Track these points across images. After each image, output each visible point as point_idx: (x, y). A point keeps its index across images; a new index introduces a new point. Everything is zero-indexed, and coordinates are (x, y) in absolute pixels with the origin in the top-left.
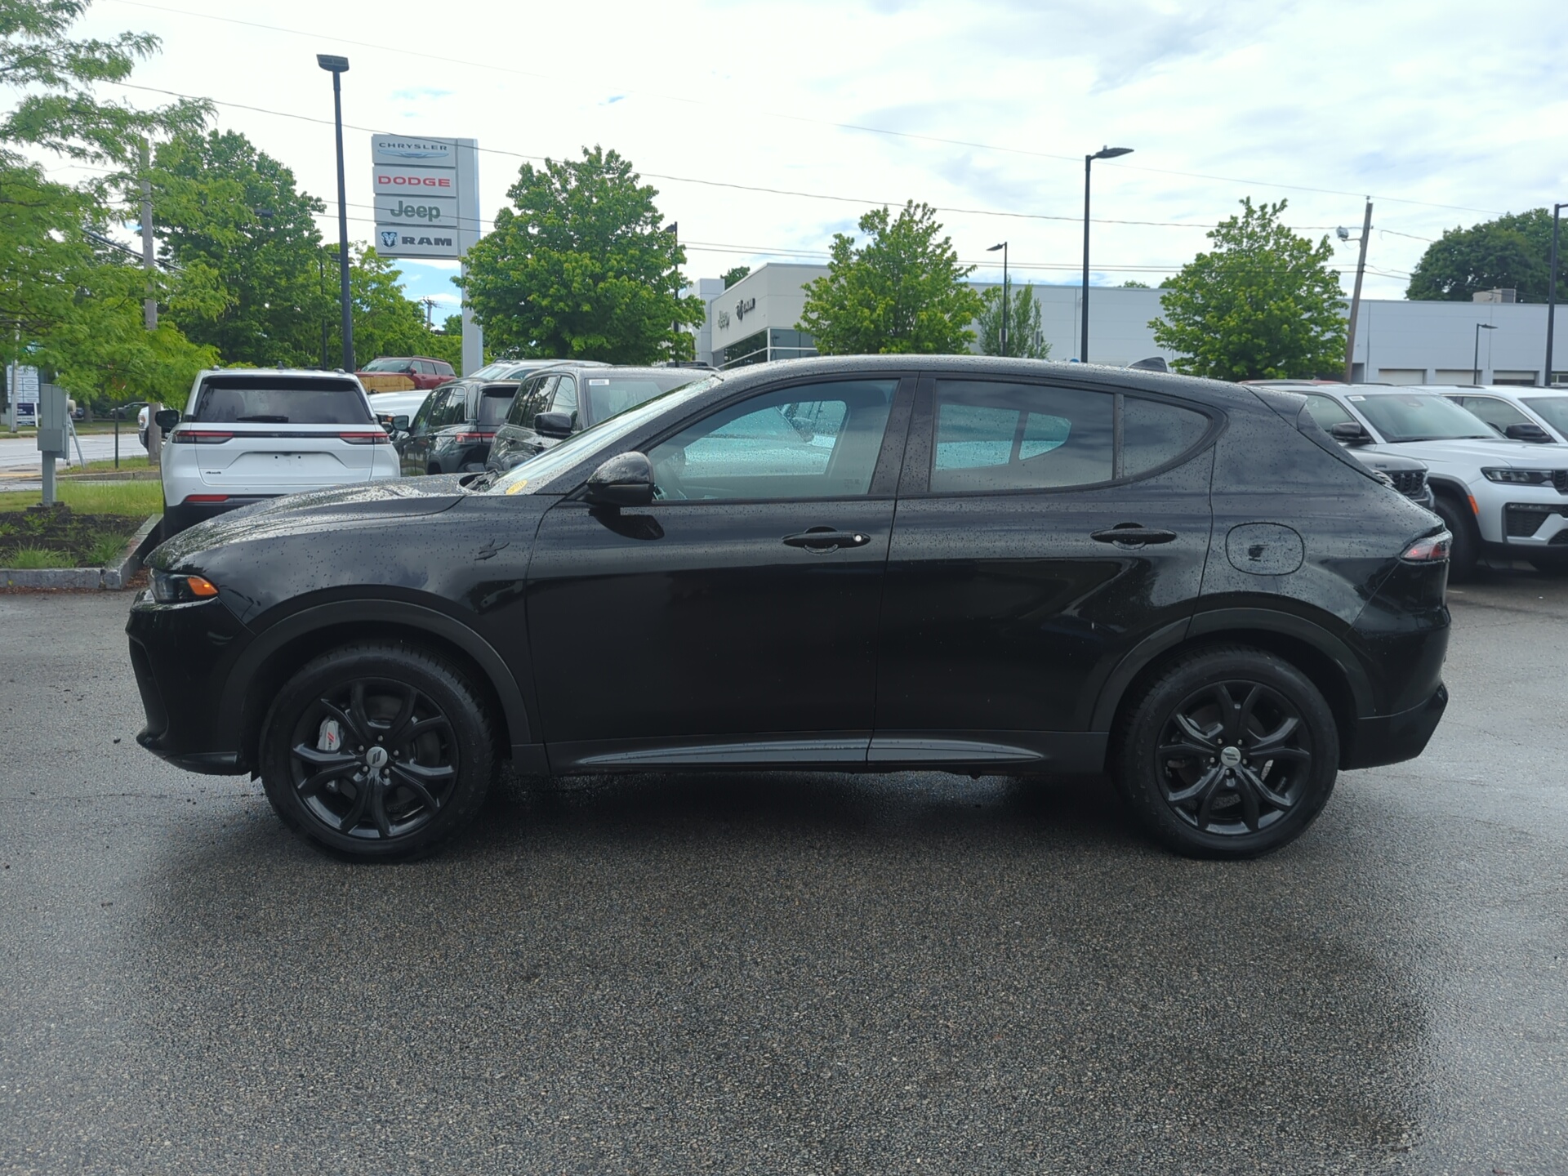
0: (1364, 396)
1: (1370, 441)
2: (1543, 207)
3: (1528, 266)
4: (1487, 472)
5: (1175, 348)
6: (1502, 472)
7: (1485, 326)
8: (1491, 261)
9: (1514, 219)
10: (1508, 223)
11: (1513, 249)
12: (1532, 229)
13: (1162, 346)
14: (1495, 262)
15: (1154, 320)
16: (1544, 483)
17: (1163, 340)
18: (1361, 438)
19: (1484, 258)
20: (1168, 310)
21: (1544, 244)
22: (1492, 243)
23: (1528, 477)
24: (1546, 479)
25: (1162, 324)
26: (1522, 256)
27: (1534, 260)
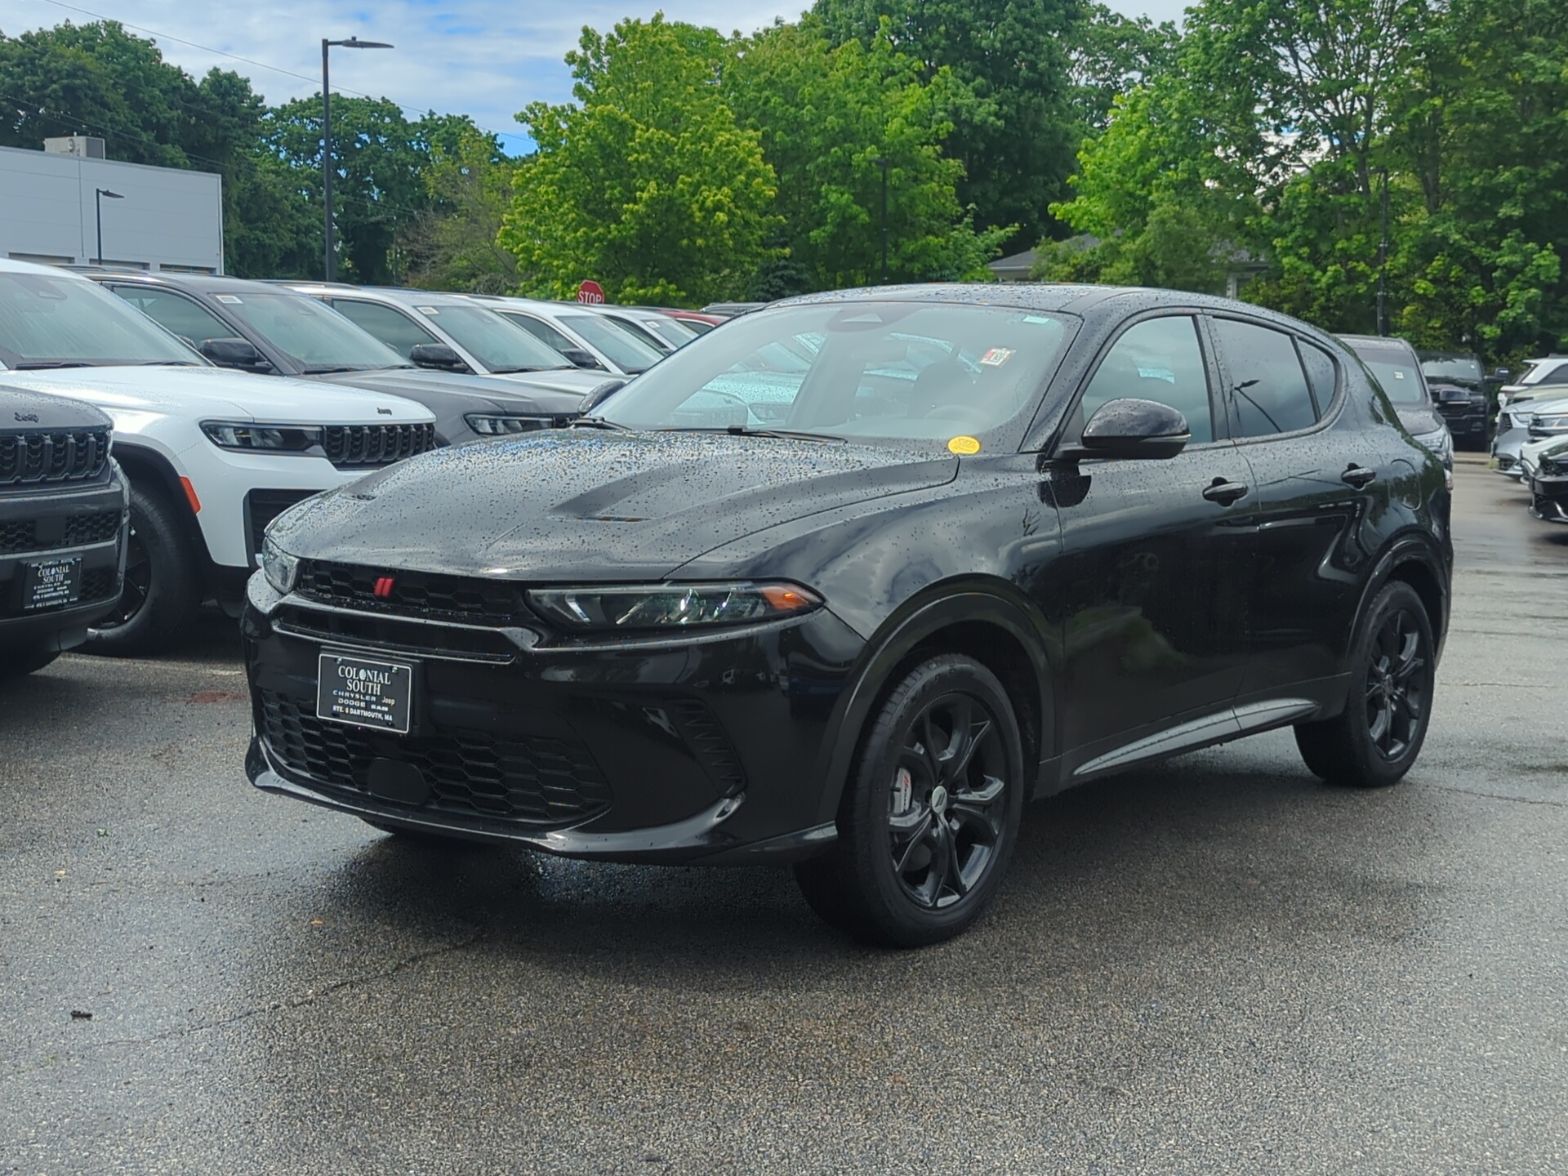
2: (115, 19)
3: (105, 105)
4: (212, 430)
6: (236, 429)
7: (107, 194)
8: (55, 91)
9: (76, 32)
10: (67, 35)
11: (84, 77)
12: (104, 50)
14: (61, 94)
16: (308, 451)
19: (44, 86)
21: (122, 75)
22: (53, 65)
23: (281, 440)
24: (312, 444)
26: (96, 89)
27: (112, 97)
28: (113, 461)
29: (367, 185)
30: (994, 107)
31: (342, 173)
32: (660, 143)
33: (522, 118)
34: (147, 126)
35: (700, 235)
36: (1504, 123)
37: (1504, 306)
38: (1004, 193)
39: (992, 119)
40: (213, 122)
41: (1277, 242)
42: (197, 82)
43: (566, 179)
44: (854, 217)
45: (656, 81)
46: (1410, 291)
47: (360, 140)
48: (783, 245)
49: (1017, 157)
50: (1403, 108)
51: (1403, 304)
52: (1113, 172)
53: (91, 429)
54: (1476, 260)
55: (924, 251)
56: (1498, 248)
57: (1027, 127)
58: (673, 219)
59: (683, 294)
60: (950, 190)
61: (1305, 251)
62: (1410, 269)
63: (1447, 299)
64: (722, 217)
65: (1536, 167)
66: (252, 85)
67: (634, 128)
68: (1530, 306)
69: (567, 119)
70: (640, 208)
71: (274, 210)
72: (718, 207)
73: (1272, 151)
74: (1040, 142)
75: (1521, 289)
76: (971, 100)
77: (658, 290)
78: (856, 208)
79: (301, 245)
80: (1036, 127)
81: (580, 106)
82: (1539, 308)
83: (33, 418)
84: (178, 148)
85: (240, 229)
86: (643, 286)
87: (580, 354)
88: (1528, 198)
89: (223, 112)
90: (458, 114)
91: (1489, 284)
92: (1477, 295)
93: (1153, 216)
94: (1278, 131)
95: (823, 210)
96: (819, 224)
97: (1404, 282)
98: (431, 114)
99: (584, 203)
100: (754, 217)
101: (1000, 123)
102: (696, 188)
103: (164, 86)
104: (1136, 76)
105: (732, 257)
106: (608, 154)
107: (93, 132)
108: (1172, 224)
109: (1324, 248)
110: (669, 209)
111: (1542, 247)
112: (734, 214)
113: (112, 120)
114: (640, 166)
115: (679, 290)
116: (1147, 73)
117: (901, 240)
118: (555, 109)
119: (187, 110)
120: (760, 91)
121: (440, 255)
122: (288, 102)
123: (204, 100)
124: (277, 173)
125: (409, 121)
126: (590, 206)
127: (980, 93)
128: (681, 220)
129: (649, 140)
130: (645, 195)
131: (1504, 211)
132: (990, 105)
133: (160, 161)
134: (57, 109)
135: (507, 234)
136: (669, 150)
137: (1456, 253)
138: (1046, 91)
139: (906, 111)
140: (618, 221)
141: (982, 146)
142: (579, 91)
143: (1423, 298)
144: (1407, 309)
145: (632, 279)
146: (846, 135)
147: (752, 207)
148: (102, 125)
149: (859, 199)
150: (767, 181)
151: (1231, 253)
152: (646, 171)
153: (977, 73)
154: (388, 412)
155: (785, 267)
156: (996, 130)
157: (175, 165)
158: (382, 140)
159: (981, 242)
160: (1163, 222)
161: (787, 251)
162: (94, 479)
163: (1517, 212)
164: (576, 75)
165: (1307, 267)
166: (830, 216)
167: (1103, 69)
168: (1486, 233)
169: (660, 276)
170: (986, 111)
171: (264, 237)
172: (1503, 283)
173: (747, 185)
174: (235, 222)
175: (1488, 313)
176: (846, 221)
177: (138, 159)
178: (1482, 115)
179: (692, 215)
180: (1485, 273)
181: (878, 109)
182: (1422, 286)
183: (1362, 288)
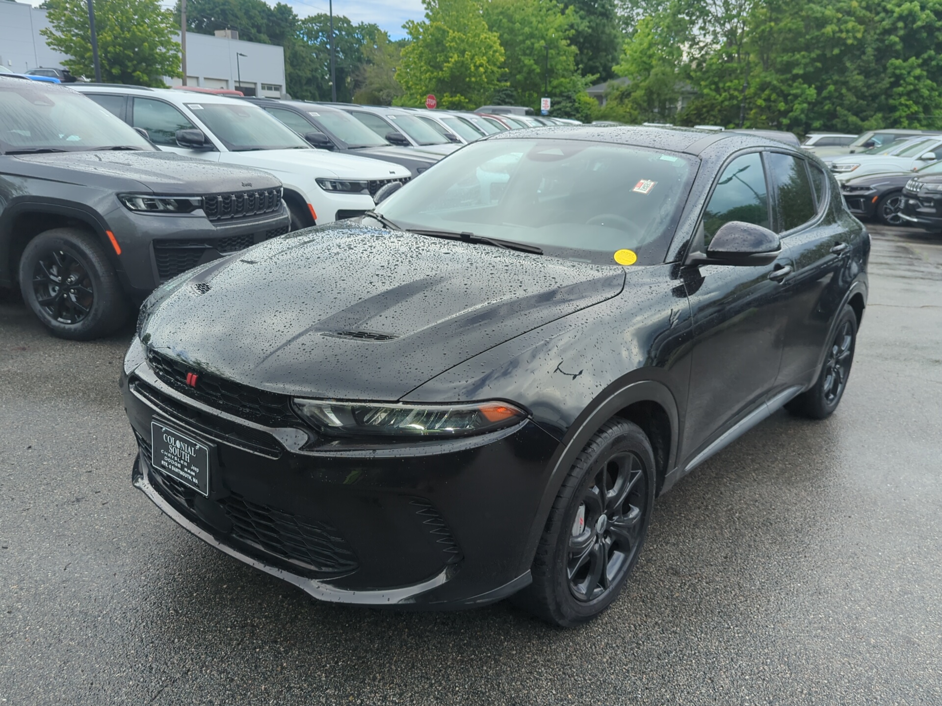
0: (201, 104)
1: (213, 149)
3: (237, 17)
4: (320, 181)
5: (64, 52)
6: (331, 182)
7: (241, 55)
8: (217, 11)
13: (54, 49)
14: (220, 12)
15: (44, 29)
16: (362, 192)
17: (55, 45)
18: (204, 145)
19: (213, 9)
20: (53, 23)
23: (350, 187)
24: (363, 189)
25: (51, 32)
26: (233, 11)
27: (240, 14)
28: (283, 201)
29: (338, 52)
30: (588, 24)
31: (328, 46)
32: (459, 38)
33: (404, 27)
34: (253, 26)
35: (474, 76)
36: (799, 34)
37: (792, 111)
38: (589, 60)
39: (586, 29)
40: (279, 25)
41: (703, 83)
42: (272, 8)
43: (422, 53)
44: (534, 70)
45: (457, 12)
46: (754, 104)
47: (335, 33)
48: (506, 81)
49: (595, 45)
50: (757, 27)
51: (751, 109)
52: (638, 53)
53: (274, 188)
54: (782, 91)
55: (560, 85)
56: (790, 86)
57: (600, 32)
58: (463, 69)
59: (467, 100)
60: (572, 59)
61: (713, 87)
62: (755, 94)
63: (769, 108)
64: (482, 69)
65: (810, 52)
66: (293, 10)
67: (448, 32)
68: (802, 111)
69: (422, 27)
70: (450, 65)
71: (303, 62)
72: (481, 65)
73: (702, 44)
74: (604, 38)
75: (799, 104)
76: (579, 20)
77: (457, 98)
78: (535, 67)
79: (314, 77)
80: (603, 32)
81: (427, 22)
82: (806, 112)
83: (250, 185)
84: (266, 36)
85: (291, 70)
86: (451, 97)
87: (450, 135)
88: (806, 65)
89: (282, 20)
90: (372, 23)
91: (786, 102)
92: (782, 106)
93: (653, 71)
94: (705, 35)
95: (522, 67)
96: (520, 72)
97: (752, 100)
98: (362, 23)
99: (428, 63)
100: (495, 69)
101: (590, 31)
102: (472, 58)
103: (259, 9)
104: (641, 11)
105: (486, 86)
106: (439, 42)
107: (232, 28)
108: (660, 75)
109: (721, 85)
110: (462, 65)
111: (810, 86)
112: (488, 68)
113: (240, 24)
114: (451, 47)
115: (465, 98)
116: (645, 9)
117: (552, 79)
118: (418, 23)
119: (269, 19)
120: (498, 16)
121: (367, 82)
122: (307, 17)
123: (275, 16)
124: (304, 47)
125: (354, 26)
126: (432, 64)
127: (582, 18)
128: (467, 70)
129: (454, 37)
130: (453, 60)
131: (795, 71)
132: (586, 23)
133: (259, 41)
134: (219, 18)
135: (399, 75)
136: (463, 41)
137: (774, 89)
138: (607, 18)
139: (556, 26)
140: (442, 70)
141: (582, 40)
142: (427, 16)
143: (759, 107)
144: (753, 111)
145: (447, 94)
146: (531, 36)
147: (495, 65)
148: (236, 26)
149: (536, 62)
150: (501, 55)
151: (683, 87)
152: (453, 50)
153: (581, 9)
154: (394, 173)
155: (506, 90)
156: (588, 33)
157: (265, 43)
158: (344, 33)
159: (584, 80)
160: (657, 75)
161: (508, 84)
162: (276, 211)
163: (801, 72)
164: (426, 9)
165: (713, 94)
166: (525, 69)
167: (627, 8)
168: (787, 80)
169: (458, 93)
170: (584, 26)
171: (300, 73)
172: (792, 101)
173: (493, 56)
174: (288, 66)
175: (785, 114)
176: (531, 71)
177: (250, 40)
178: (790, 30)
179: (470, 68)
180: (785, 96)
181: (545, 24)
182: (760, 102)
183: (735, 102)
